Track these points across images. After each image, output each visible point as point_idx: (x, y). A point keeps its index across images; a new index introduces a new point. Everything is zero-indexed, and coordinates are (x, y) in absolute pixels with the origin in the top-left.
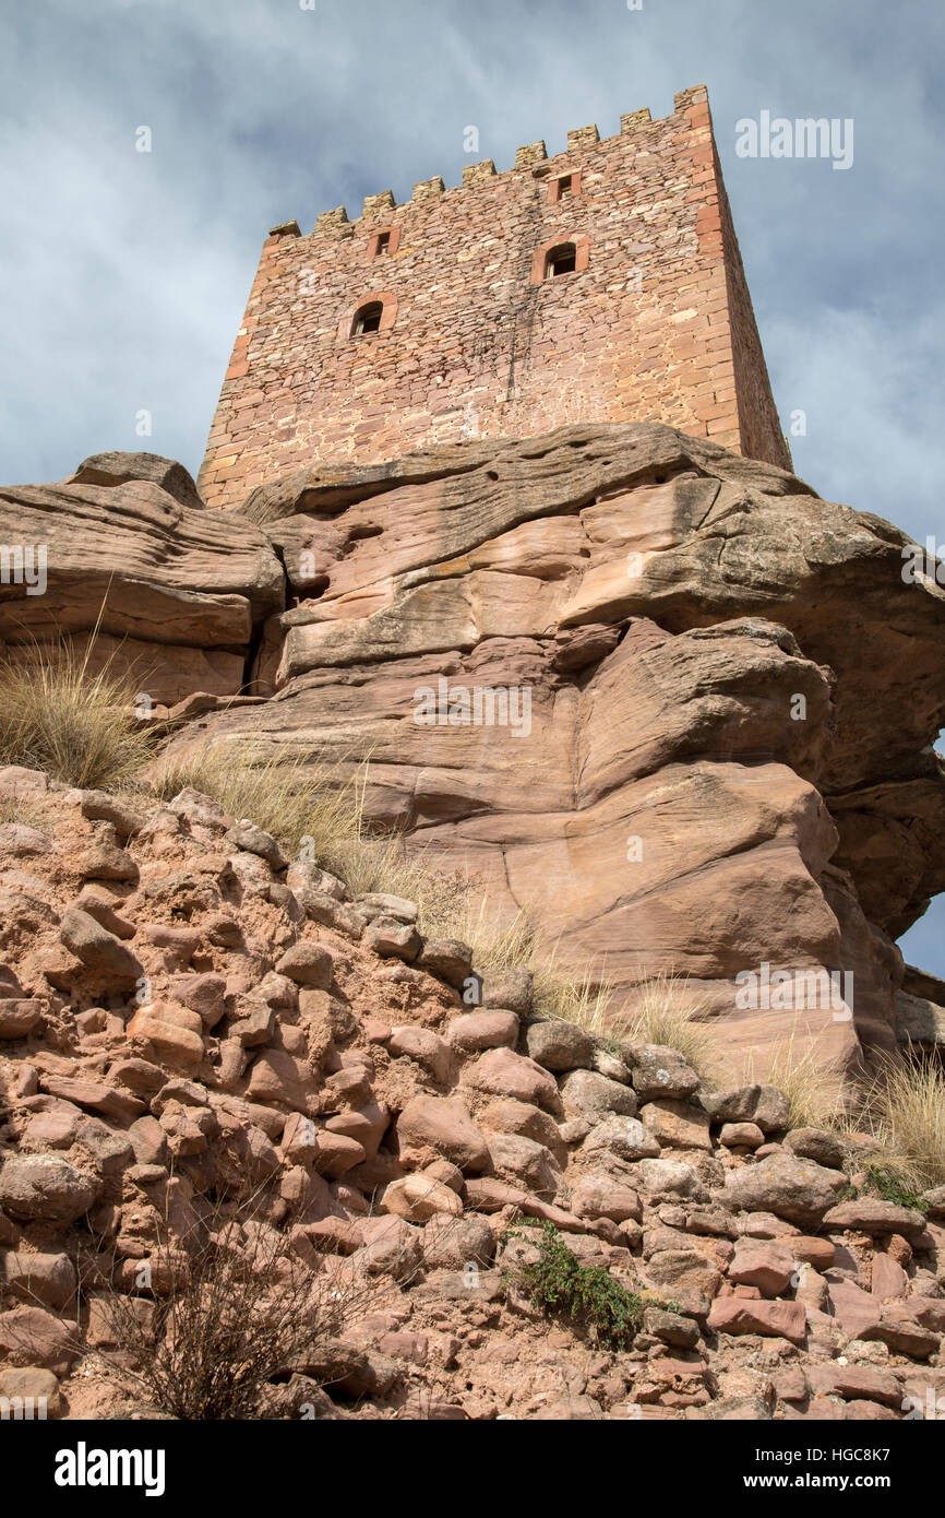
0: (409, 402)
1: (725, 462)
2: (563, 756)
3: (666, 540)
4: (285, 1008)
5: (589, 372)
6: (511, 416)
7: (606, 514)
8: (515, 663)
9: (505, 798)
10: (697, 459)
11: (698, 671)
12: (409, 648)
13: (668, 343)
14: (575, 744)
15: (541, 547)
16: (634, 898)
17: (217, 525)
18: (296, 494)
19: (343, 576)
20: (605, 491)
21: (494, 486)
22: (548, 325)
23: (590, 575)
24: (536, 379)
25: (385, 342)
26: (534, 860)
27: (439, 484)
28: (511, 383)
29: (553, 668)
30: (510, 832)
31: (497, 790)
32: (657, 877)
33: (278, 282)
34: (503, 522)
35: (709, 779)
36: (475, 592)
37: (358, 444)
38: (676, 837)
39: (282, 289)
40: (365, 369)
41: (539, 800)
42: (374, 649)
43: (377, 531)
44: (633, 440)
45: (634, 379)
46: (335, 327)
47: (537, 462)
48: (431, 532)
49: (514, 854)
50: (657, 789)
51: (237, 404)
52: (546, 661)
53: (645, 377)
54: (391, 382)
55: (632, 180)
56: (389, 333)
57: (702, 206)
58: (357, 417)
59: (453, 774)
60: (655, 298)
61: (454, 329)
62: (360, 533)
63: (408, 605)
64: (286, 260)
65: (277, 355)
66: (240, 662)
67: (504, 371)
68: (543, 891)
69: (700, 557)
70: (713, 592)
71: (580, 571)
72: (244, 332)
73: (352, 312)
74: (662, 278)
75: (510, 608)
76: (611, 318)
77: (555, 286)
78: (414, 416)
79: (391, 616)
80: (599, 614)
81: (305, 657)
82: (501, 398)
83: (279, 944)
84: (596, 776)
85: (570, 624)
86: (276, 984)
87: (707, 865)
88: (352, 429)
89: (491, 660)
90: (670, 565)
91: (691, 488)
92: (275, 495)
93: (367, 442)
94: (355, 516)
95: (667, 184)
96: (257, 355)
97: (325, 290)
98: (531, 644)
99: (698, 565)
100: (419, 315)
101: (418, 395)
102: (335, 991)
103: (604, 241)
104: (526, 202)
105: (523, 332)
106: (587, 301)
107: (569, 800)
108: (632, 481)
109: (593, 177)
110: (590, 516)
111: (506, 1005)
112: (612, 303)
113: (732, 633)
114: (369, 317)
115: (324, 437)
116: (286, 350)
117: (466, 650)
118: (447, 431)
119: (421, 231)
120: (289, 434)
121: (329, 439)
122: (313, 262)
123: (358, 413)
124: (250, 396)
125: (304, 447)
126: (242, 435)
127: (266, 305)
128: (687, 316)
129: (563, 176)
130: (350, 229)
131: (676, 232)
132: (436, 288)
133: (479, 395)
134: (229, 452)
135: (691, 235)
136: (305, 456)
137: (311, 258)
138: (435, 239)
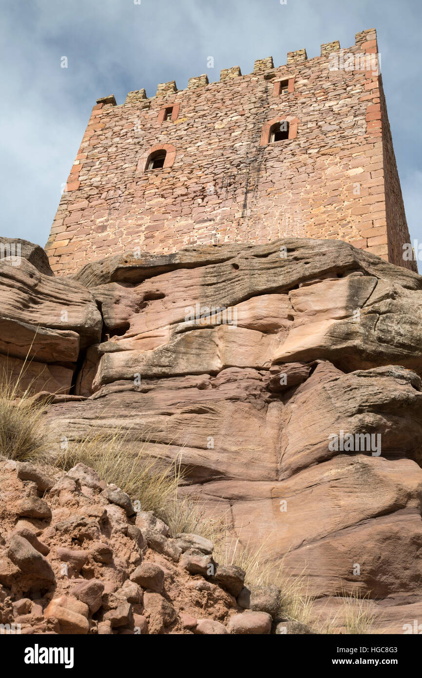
0: (180, 213)
1: (380, 266)
2: (271, 445)
3: (342, 313)
4: (136, 603)
5: (294, 203)
6: (244, 227)
7: (305, 295)
8: (244, 384)
9: (234, 470)
10: (363, 264)
11: (359, 397)
12: (178, 370)
13: (345, 187)
14: (279, 438)
15: (263, 313)
16: (314, 540)
17: (61, 287)
18: (112, 270)
19: (138, 323)
20: (305, 280)
21: (237, 272)
22: (270, 172)
23: (293, 331)
24: (261, 205)
25: (166, 176)
26: (249, 512)
27: (202, 269)
28: (245, 206)
29: (267, 389)
30: (236, 492)
31: (229, 464)
32: (329, 528)
33: (101, 133)
34: (240, 295)
35: (365, 466)
36: (221, 338)
37: (147, 238)
38: (342, 503)
39: (103, 137)
40: (153, 191)
41: (255, 472)
42: (156, 370)
43: (161, 296)
44: (324, 249)
45: (322, 209)
46: (135, 164)
47: (263, 260)
48: (195, 298)
49: (238, 507)
50: (330, 471)
51: (71, 207)
52: (263, 384)
53: (329, 208)
54: (170, 200)
55: (327, 85)
56: (169, 170)
57: (370, 104)
58: (147, 221)
59: (202, 452)
60: (338, 159)
61: (210, 170)
62: (151, 297)
63: (179, 343)
64: (107, 120)
65: (98, 179)
66: (70, 373)
67: (241, 199)
68: (255, 532)
69: (363, 325)
70: (370, 347)
71: (287, 329)
72: (77, 163)
73: (146, 155)
74: (343, 147)
75: (242, 350)
76: (310, 170)
77: (275, 148)
78: (183, 222)
79: (167, 350)
80: (298, 357)
81: (112, 372)
82: (238, 215)
83: (133, 563)
84: (292, 459)
85: (279, 362)
86: (131, 588)
87: (361, 522)
88: (143, 228)
89: (229, 381)
90: (344, 329)
91: (359, 281)
92: (98, 269)
93: (152, 237)
94: (148, 286)
95: (348, 89)
96: (85, 177)
97: (130, 140)
98: (254, 373)
99: (362, 330)
100: (189, 160)
101: (186, 210)
102: (164, 594)
103: (307, 122)
104: (259, 94)
105: (254, 175)
106: (295, 158)
107: (273, 474)
108: (322, 275)
109: (302, 81)
110: (295, 295)
111: (264, 609)
112: (310, 161)
113: (382, 374)
114: (157, 159)
115: (125, 232)
116: (103, 176)
117: (213, 374)
118: (203, 233)
119: (193, 108)
120: (103, 228)
121: (128, 234)
122: (124, 122)
123: (147, 218)
124: (81, 202)
125: (112, 237)
126: (73, 227)
127: (92, 146)
128: (357, 172)
129: (283, 80)
130: (148, 103)
131: (353, 119)
132: (200, 144)
133: (224, 213)
134: (64, 237)
135: (362, 122)
136: (113, 243)
137: (122, 119)
138: (201, 113)
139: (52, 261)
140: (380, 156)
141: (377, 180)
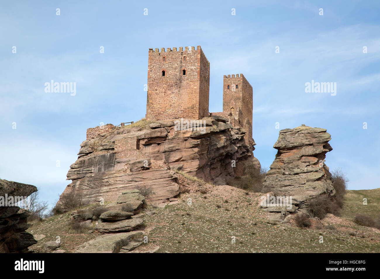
0: (169, 90)
5: (186, 93)
6: (179, 96)
9: (181, 149)
13: (194, 91)
22: (183, 83)
24: (181, 92)
25: (166, 79)
28: (179, 91)
33: (151, 61)
37: (164, 95)
40: (164, 82)
46: (160, 73)
53: (192, 95)
54: (167, 86)
55: (192, 61)
56: (166, 77)
59: (178, 147)
60: (193, 84)
61: (173, 80)
62: (172, 129)
64: (152, 57)
65: (153, 76)
67: (178, 89)
69: (194, 134)
71: (186, 134)
72: (149, 69)
73: (161, 71)
74: (194, 80)
75: (182, 135)
76: (189, 85)
77: (183, 77)
78: (169, 92)
81: (169, 139)
82: (178, 93)
84: (186, 148)
88: (163, 92)
89: (180, 139)
95: (195, 64)
96: (151, 74)
97: (158, 66)
100: (169, 75)
103: (188, 71)
104: (180, 59)
105: (180, 83)
106: (186, 81)
109: (188, 58)
112: (189, 82)
114: (164, 73)
118: (173, 96)
119: (168, 59)
120: (156, 90)
121: (161, 93)
122: (155, 59)
123: (164, 89)
124: (151, 82)
125: (158, 93)
126: (151, 88)
127: (151, 65)
128: (195, 87)
129: (185, 56)
130: (160, 54)
131: (195, 73)
132: (171, 71)
133: (176, 92)
134: (150, 91)
135: (197, 75)
136: (159, 94)
137: (155, 58)
138: (170, 61)
139: (149, 96)
140: (199, 85)
141: (198, 91)
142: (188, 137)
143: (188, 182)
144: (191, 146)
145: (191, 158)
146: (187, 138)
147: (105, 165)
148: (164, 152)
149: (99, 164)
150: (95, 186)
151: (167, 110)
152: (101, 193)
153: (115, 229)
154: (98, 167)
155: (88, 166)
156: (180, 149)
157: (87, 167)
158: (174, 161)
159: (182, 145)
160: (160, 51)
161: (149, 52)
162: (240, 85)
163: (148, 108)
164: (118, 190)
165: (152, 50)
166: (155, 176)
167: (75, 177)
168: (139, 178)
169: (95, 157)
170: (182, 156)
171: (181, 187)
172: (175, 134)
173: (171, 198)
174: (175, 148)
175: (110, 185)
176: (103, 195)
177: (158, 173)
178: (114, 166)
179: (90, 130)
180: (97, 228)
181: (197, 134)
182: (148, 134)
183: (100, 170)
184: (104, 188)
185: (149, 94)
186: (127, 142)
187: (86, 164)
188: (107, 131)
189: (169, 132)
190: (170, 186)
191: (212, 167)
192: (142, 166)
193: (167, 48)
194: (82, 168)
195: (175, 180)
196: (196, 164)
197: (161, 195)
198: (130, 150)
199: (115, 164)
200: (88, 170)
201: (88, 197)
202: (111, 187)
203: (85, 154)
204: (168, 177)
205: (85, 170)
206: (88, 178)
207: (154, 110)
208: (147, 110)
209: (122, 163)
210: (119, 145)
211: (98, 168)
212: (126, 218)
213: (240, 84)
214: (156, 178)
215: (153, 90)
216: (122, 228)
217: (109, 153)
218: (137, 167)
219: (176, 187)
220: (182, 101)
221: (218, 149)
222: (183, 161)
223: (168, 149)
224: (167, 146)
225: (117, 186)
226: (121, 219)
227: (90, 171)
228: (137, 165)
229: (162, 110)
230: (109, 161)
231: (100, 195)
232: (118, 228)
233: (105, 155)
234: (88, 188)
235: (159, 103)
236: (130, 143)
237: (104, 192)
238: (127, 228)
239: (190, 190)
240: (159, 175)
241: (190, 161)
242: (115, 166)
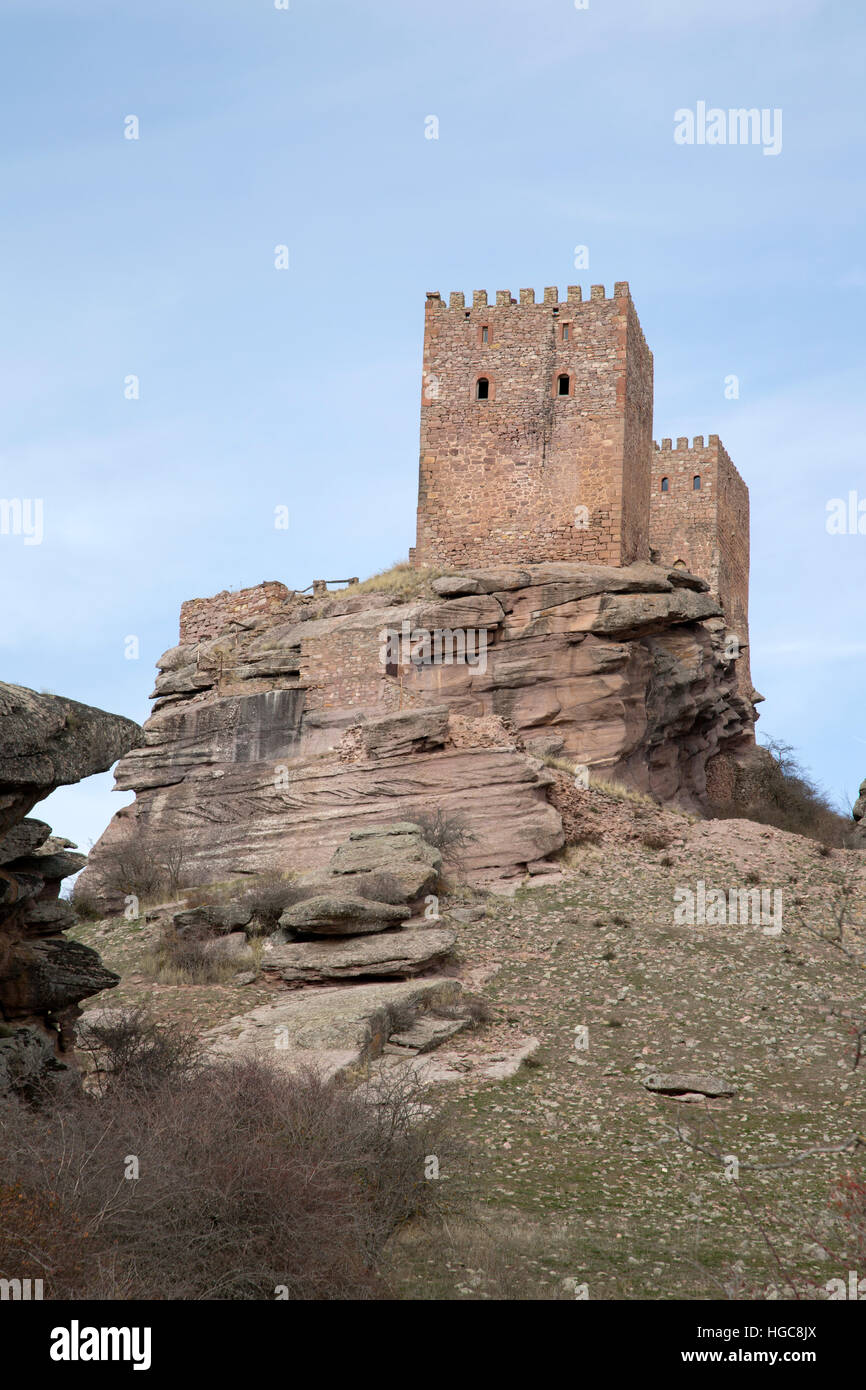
0: (503, 451)
2: (569, 664)
3: (597, 614)
5: (572, 463)
6: (544, 475)
7: (584, 603)
8: (560, 640)
9: (557, 676)
13: (602, 456)
15: (568, 610)
19: (516, 608)
22: (558, 427)
23: (580, 620)
24: (551, 460)
25: (491, 409)
27: (540, 588)
31: (554, 675)
33: (435, 341)
37: (486, 470)
39: (439, 347)
40: (484, 423)
41: (563, 677)
43: (526, 599)
44: (593, 583)
45: (589, 472)
46: (467, 389)
47: (567, 585)
48: (540, 601)
51: (429, 424)
52: (567, 643)
53: (593, 472)
54: (496, 436)
55: (594, 342)
56: (492, 403)
57: (619, 375)
59: (545, 671)
60: (598, 428)
61: (520, 413)
62: (521, 599)
64: (439, 325)
65: (444, 398)
67: (541, 448)
71: (576, 619)
73: (474, 380)
74: (601, 416)
75: (560, 625)
76: (582, 432)
77: (561, 402)
78: (506, 461)
79: (530, 626)
80: (581, 632)
82: (540, 464)
84: (577, 671)
85: (573, 633)
88: (482, 460)
89: (554, 639)
90: (598, 621)
93: (489, 469)
94: (520, 594)
95: (607, 351)
98: (564, 637)
99: (605, 624)
100: (505, 396)
101: (508, 449)
103: (580, 380)
104: (549, 334)
105: (548, 426)
106: (573, 417)
107: (570, 677)
108: (591, 595)
109: (579, 330)
110: (580, 603)
112: (582, 424)
114: (483, 388)
116: (448, 396)
117: (548, 636)
118: (521, 475)
119: (502, 333)
120: (455, 452)
121: (474, 462)
122: (452, 333)
123: (484, 450)
124: (436, 420)
125: (463, 463)
126: (435, 445)
127: (433, 357)
128: (609, 443)
129: (565, 321)
130: (467, 314)
131: (608, 388)
132: (511, 380)
133: (532, 459)
134: (431, 454)
135: (614, 393)
136: (464, 468)
137: (450, 329)
138: (509, 342)
139: (427, 475)
140: (622, 432)
141: (619, 455)
142: (584, 632)
143: (594, 801)
144: (597, 667)
145: (596, 715)
146: (581, 637)
147: (264, 734)
148: (491, 690)
149: (240, 732)
150: (226, 816)
151: (498, 531)
152: (253, 840)
153: (348, 967)
154: (235, 741)
155: (196, 737)
156: (552, 679)
157: (192, 741)
158: (530, 723)
159: (561, 664)
160: (469, 303)
161: (428, 306)
162: (709, 476)
163: (423, 520)
164: (321, 828)
165: (438, 297)
166: (469, 775)
167: (148, 779)
168: (407, 781)
169: (223, 705)
170: (560, 704)
171: (570, 820)
172: (532, 619)
173: (533, 861)
174: (532, 674)
175: (287, 809)
176: (260, 849)
177: (480, 765)
178: (297, 740)
179: (196, 607)
180: (273, 963)
181: (618, 621)
182: (431, 616)
183: (242, 753)
184: (265, 822)
185: (424, 468)
186: (348, 649)
187: (190, 731)
188: (261, 609)
189: (511, 612)
190: (528, 813)
191: (654, 757)
192: (416, 736)
193: (498, 293)
194: (173, 746)
195: (546, 791)
196: (613, 737)
197: (496, 849)
198: (360, 678)
199: (302, 730)
200: (199, 755)
201: (203, 858)
202: (293, 818)
203: (181, 696)
204: (518, 778)
205: (187, 755)
206: (197, 784)
207: (447, 529)
208: (420, 529)
209: (328, 727)
210: (319, 656)
211: (238, 746)
212: (386, 925)
213: (707, 472)
214: (475, 783)
215: (441, 452)
216: (377, 963)
217: (280, 689)
218: (395, 741)
219: (550, 818)
220: (555, 493)
221: (678, 690)
222: (562, 723)
223: (507, 678)
224: (501, 666)
225: (316, 815)
226: (365, 928)
227: (205, 759)
228: (398, 732)
229: (477, 528)
230: (278, 718)
231: (251, 850)
232: (359, 966)
233: (263, 696)
234: (200, 821)
235: (465, 503)
236: (363, 649)
237: (265, 838)
238: (396, 965)
239: (601, 834)
240: (486, 772)
241: (591, 726)
242: (303, 738)
